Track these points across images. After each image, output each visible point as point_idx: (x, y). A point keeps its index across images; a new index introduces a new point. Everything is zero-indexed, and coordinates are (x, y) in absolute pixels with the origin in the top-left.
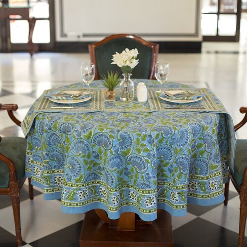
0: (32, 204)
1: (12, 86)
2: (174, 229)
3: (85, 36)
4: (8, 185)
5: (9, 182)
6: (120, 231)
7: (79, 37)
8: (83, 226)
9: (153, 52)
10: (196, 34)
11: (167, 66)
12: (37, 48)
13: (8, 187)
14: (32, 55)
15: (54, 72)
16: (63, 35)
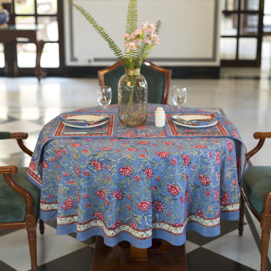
1: (19, 112)
3: (96, 60)
4: (25, 218)
5: (26, 215)
6: (132, 261)
7: (90, 61)
10: (214, 59)
11: (185, 89)
13: (25, 221)
14: (39, 80)
16: (73, 59)
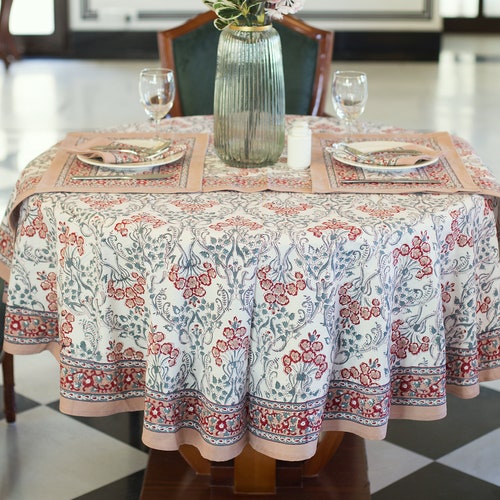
0: (12, 434)
2: (374, 489)
3: (143, 16)
6: (238, 495)
7: (128, 19)
8: (144, 482)
9: (320, 51)
10: (427, 14)
12: (20, 48)
14: (7, 65)
15: (63, 108)
16: (88, 14)
